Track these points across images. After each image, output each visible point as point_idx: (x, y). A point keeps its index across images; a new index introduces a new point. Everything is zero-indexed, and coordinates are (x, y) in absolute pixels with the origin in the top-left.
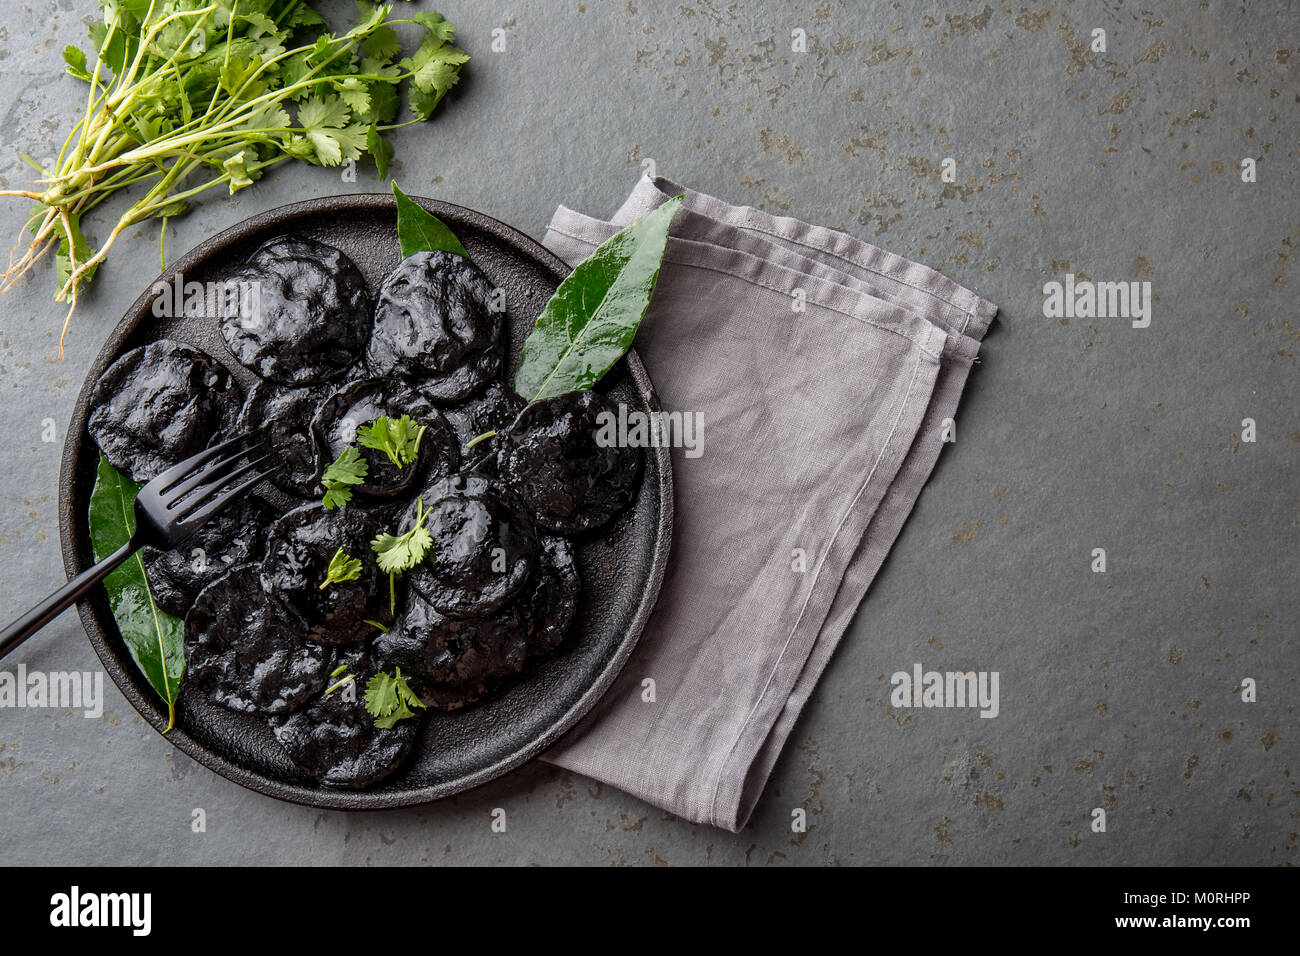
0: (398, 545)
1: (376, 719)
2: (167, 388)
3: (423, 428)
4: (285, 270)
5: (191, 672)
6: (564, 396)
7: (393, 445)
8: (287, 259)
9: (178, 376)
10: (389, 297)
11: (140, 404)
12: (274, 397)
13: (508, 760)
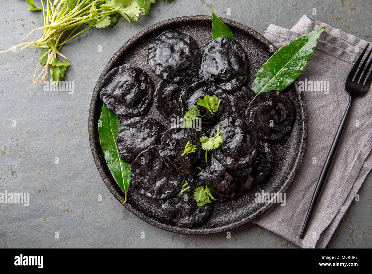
0: (210, 141)
1: (198, 203)
2: (128, 81)
3: (220, 100)
4: (170, 41)
5: (132, 183)
6: (270, 91)
7: (210, 105)
8: (172, 38)
9: (131, 77)
10: (208, 53)
11: (118, 87)
12: (167, 86)
13: (244, 220)
